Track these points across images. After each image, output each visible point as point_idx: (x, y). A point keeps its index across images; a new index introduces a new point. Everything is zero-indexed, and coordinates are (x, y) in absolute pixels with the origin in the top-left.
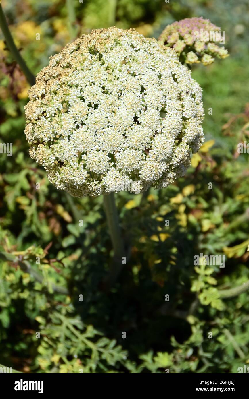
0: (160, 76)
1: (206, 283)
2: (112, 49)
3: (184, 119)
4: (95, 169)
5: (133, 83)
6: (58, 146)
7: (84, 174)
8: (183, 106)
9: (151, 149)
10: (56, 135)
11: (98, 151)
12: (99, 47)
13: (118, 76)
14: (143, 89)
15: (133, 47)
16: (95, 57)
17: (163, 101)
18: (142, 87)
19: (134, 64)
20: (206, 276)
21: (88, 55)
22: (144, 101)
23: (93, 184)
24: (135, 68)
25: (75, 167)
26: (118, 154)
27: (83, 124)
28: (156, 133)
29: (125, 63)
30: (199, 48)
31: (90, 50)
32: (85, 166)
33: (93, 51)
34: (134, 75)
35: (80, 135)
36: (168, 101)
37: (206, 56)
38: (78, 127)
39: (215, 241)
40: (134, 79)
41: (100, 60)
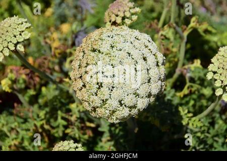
0: (131, 43)
1: (188, 117)
2: (102, 44)
3: (154, 55)
4: (131, 104)
5: (123, 54)
6: (107, 105)
7: (127, 110)
8: (150, 50)
9: (150, 79)
10: (103, 100)
11: (128, 95)
12: (95, 47)
13: (114, 55)
14: (129, 54)
15: (109, 36)
16: (97, 53)
17: (141, 53)
18: (128, 53)
19: (117, 45)
20: (186, 114)
21: (93, 54)
22: (133, 59)
23: (133, 111)
24: (119, 46)
25: (121, 110)
26: (138, 91)
27: (113, 87)
28: (148, 70)
29: (112, 47)
30: (128, 15)
31: (91, 51)
32: (125, 106)
33: (94, 50)
34: (121, 50)
35: (115, 93)
36: (143, 52)
37: (133, 16)
38: (112, 90)
39: (169, 93)
40: (122, 52)
41: (100, 53)
